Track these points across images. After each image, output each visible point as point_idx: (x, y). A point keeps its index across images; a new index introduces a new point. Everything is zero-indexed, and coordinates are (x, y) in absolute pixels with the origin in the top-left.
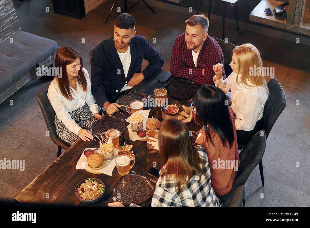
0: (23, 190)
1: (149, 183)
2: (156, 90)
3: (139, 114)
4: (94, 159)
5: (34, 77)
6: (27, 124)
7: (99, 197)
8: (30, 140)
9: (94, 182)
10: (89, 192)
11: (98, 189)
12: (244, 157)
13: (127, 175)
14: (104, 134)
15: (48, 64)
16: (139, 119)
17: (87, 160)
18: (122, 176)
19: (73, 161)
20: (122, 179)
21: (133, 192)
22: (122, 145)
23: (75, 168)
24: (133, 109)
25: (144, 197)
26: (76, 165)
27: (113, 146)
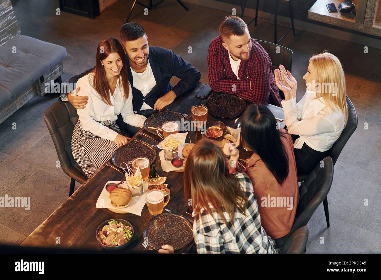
0: (31, 235)
1: (188, 224)
2: (193, 109)
3: (174, 138)
4: (118, 195)
5: (38, 92)
6: (30, 152)
7: (126, 242)
8: (35, 171)
9: (119, 223)
10: (114, 236)
11: (124, 232)
12: (305, 191)
13: (160, 214)
14: (130, 163)
15: (55, 76)
16: (174, 144)
17: (110, 197)
18: (153, 216)
19: (93, 198)
20: (155, 220)
21: (168, 236)
22: (154, 177)
23: (95, 206)
24: (166, 132)
25: (182, 241)
26: (96, 203)
27: (142, 178)
